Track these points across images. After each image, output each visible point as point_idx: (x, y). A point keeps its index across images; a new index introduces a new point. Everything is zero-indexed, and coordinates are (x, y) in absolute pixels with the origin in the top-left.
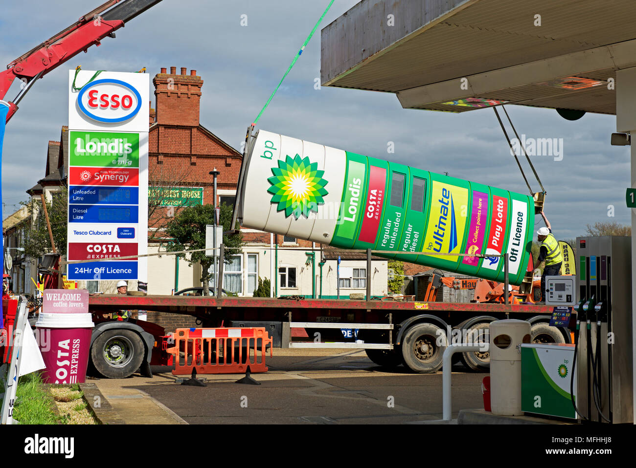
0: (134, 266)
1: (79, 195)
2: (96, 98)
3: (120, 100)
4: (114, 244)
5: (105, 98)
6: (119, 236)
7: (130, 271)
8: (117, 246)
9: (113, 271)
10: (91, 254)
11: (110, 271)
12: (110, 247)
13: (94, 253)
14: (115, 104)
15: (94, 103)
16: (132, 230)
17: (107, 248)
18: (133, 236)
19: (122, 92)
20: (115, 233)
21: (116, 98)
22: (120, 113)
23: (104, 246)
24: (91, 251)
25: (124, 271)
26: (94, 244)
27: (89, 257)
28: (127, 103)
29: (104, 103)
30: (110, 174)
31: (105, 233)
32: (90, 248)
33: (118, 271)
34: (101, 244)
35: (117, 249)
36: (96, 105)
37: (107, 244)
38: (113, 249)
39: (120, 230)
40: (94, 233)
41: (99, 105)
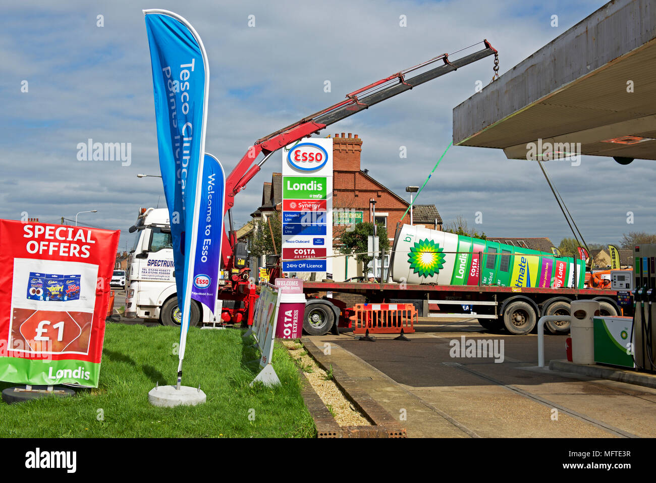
0: (324, 263)
1: (289, 218)
2: (299, 155)
3: (314, 156)
4: (311, 249)
5: (305, 155)
6: (315, 244)
7: (321, 266)
8: (313, 250)
9: (310, 266)
10: (297, 255)
11: (308, 266)
12: (309, 250)
13: (299, 254)
14: (311, 159)
15: (298, 158)
16: (323, 240)
17: (307, 252)
18: (323, 244)
19: (315, 151)
20: (312, 242)
21: (311, 155)
22: (315, 164)
23: (305, 250)
24: (297, 253)
25: (318, 266)
26: (299, 249)
27: (296, 257)
28: (319, 158)
29: (304, 158)
30: (308, 204)
31: (306, 242)
32: (296, 252)
33: (314, 266)
34: (303, 249)
35: (313, 252)
36: (300, 160)
37: (307, 249)
38: (310, 252)
39: (315, 240)
40: (298, 242)
41: (301, 160)
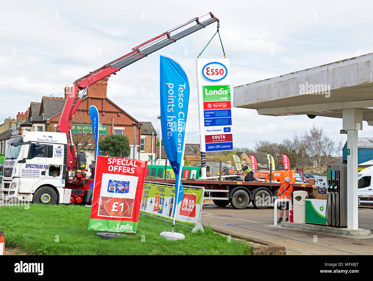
0: (231, 144)
1: (208, 114)
2: (209, 71)
3: (218, 71)
4: (223, 135)
5: (213, 71)
6: (225, 131)
7: (229, 146)
8: (224, 136)
9: (223, 147)
10: (214, 140)
11: (222, 147)
12: (221, 136)
13: (215, 139)
14: (217, 73)
15: (209, 73)
16: (229, 128)
17: (220, 137)
18: (230, 131)
19: (219, 67)
20: (223, 130)
21: (217, 71)
23: (219, 136)
24: (214, 138)
25: (227, 146)
26: (215, 135)
27: (213, 141)
28: (222, 72)
29: (213, 73)
30: (219, 104)
31: (219, 130)
32: (214, 137)
33: (225, 147)
34: (218, 135)
35: (224, 137)
36: (209, 74)
37: (220, 135)
38: (222, 137)
39: (225, 129)
40: (214, 131)
41: (211, 74)
